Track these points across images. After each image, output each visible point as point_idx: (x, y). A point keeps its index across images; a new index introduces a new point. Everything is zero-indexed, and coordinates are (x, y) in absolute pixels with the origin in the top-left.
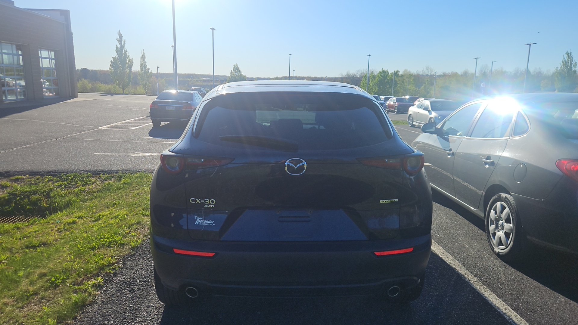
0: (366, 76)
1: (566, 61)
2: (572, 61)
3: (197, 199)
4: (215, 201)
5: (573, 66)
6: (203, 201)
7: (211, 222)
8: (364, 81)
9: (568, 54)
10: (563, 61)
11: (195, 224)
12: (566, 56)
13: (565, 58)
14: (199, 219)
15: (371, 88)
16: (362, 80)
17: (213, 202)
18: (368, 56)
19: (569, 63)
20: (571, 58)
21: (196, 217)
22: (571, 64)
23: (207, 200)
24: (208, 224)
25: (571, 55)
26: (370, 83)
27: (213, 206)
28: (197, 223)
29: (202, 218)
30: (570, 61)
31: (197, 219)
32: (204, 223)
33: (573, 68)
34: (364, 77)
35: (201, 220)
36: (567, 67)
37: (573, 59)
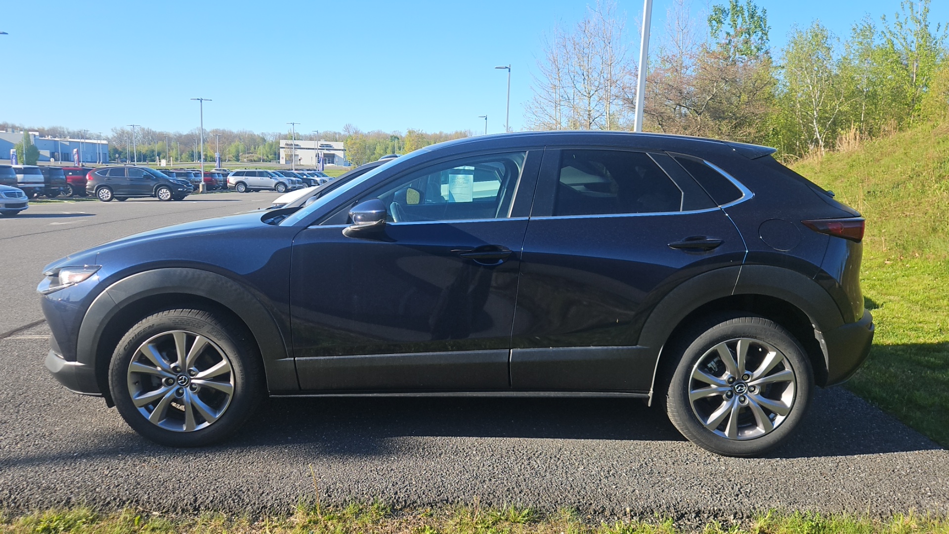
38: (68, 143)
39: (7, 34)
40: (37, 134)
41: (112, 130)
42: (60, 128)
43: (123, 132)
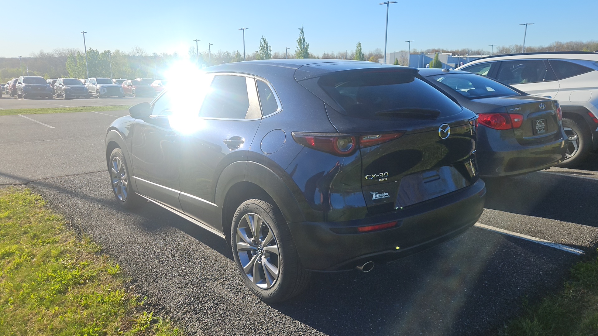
0: (71, 56)
1: (263, 45)
2: (267, 45)
3: (372, 175)
4: (388, 174)
5: (268, 50)
6: (378, 176)
7: (385, 194)
8: (70, 62)
9: (263, 39)
10: (261, 45)
11: (373, 199)
12: (262, 41)
13: (262, 43)
14: (375, 194)
15: (80, 70)
16: (66, 61)
17: (386, 174)
18: (82, 33)
19: (266, 47)
20: (266, 43)
21: (372, 193)
22: (267, 48)
23: (381, 174)
24: (384, 197)
25: (266, 40)
26: (78, 64)
27: (386, 179)
28: (374, 198)
29: (377, 193)
30: (266, 45)
31: (373, 195)
32: (380, 197)
33: (269, 51)
34: (69, 58)
35: (377, 194)
36: (264, 50)
37: (267, 43)
38: (465, 59)
39: (397, 2)
40: (451, 54)
41: (497, 48)
42: (468, 49)
43: (504, 49)
